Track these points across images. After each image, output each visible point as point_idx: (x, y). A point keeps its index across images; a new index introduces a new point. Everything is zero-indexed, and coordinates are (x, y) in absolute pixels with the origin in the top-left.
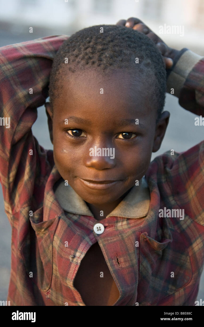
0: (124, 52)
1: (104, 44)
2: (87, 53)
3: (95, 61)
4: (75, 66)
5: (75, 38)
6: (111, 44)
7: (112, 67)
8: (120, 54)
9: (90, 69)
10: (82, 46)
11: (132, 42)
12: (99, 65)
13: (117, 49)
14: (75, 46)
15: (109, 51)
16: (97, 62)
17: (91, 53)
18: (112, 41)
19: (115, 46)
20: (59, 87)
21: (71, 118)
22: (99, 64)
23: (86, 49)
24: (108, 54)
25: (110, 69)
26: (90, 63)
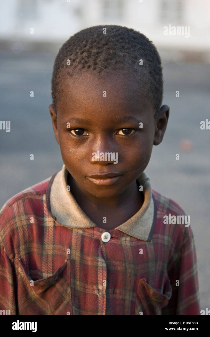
0: (118, 54)
1: (99, 48)
2: (84, 57)
3: (90, 65)
4: (72, 70)
5: (73, 42)
6: (106, 47)
7: (107, 70)
8: (114, 56)
9: (87, 73)
10: (78, 50)
11: (125, 43)
12: (95, 69)
13: (111, 51)
14: (72, 50)
15: (103, 54)
16: (93, 66)
17: (87, 57)
18: (106, 44)
19: (109, 49)
20: (59, 91)
21: (72, 119)
22: (94, 67)
23: (82, 53)
24: (103, 57)
25: (105, 72)
26: (86, 67)
